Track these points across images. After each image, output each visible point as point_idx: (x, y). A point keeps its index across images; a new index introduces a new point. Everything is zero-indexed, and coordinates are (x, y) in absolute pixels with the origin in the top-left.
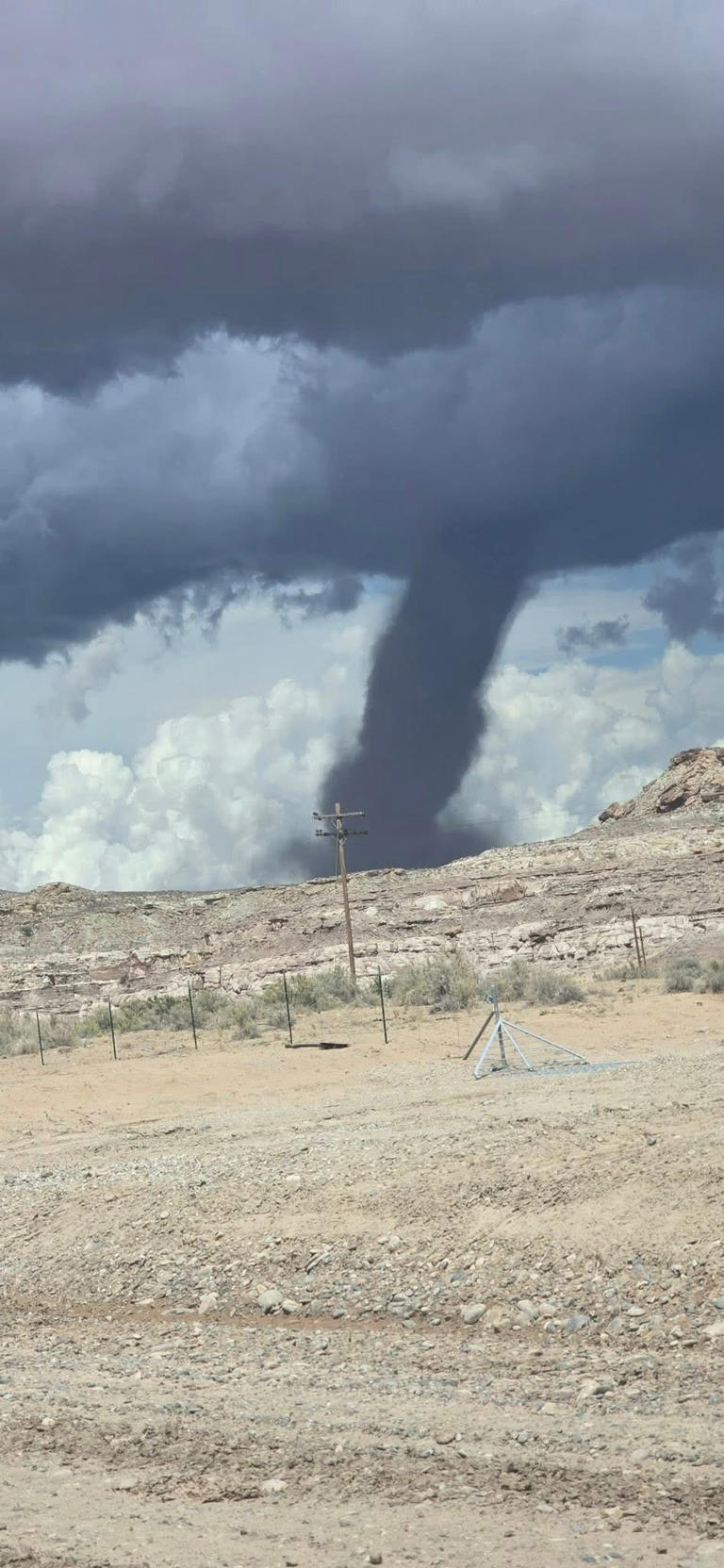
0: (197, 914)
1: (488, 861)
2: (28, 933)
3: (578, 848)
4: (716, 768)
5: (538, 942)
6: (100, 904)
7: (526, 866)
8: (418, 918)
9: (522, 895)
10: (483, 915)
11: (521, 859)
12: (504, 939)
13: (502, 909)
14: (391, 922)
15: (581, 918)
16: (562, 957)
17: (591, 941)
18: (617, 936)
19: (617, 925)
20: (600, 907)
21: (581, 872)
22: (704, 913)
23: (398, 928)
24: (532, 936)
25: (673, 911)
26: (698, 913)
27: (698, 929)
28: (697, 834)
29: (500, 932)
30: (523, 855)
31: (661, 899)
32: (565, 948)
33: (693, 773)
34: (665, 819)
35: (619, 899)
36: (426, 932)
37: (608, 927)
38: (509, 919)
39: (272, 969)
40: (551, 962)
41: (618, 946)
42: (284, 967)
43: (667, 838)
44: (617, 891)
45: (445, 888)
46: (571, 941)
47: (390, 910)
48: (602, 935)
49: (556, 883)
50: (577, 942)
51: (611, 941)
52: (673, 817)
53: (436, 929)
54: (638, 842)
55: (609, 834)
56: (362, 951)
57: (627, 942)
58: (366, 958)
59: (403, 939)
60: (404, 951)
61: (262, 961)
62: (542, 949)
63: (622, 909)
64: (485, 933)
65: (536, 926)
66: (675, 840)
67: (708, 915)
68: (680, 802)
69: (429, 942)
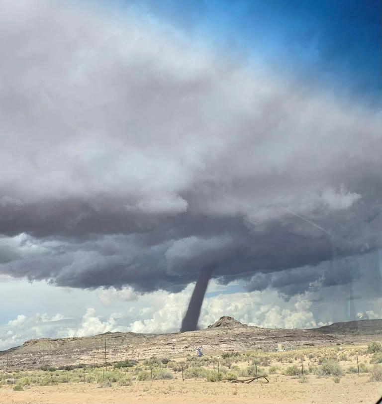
1: (185, 334)
2: (123, 340)
4: (227, 320)
7: (191, 335)
9: (187, 339)
10: (180, 343)
15: (194, 344)
20: (197, 343)
21: (198, 336)
24: (185, 347)
26: (212, 345)
28: (220, 331)
29: (182, 346)
31: (207, 342)
32: (190, 349)
33: (223, 321)
34: (217, 328)
37: (197, 346)
38: (184, 344)
39: (144, 350)
42: (146, 350)
43: (214, 331)
44: (200, 340)
49: (193, 338)
53: (172, 345)
56: (157, 348)
59: (166, 346)
60: (164, 348)
63: (200, 343)
64: (179, 346)
65: (186, 345)
67: (214, 345)
68: (220, 325)
69: (170, 347)
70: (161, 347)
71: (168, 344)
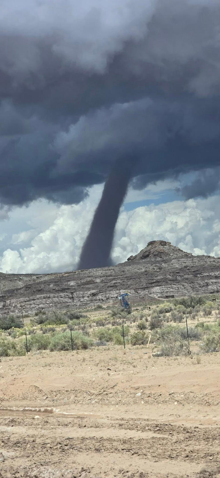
0: (34, 281)
1: (90, 272)
3: (114, 269)
4: (159, 246)
5: (93, 296)
6: (7, 278)
7: (100, 274)
8: (67, 288)
9: (93, 282)
10: (83, 288)
11: (99, 272)
12: (86, 295)
13: (87, 286)
14: (57, 289)
15: (106, 289)
16: (100, 300)
17: (107, 296)
18: (114, 294)
19: (114, 292)
20: (111, 287)
21: (113, 276)
22: (138, 289)
23: (58, 291)
24: (92, 294)
25: (130, 288)
26: (137, 289)
27: (136, 293)
28: (148, 266)
29: (86, 292)
30: (100, 270)
31: (128, 285)
32: (100, 297)
33: (152, 248)
35: (116, 284)
36: (66, 292)
37: (112, 292)
38: (89, 289)
39: (23, 301)
40: (97, 301)
41: (114, 297)
42: (26, 301)
43: (139, 266)
44: (116, 282)
45: (77, 279)
46: (102, 296)
47: (59, 285)
48: (110, 294)
49: (104, 279)
50: (104, 296)
51: (112, 296)
52: (143, 261)
53: (69, 291)
54: (131, 268)
55: (124, 265)
56: (45, 297)
57: (116, 296)
58: (46, 299)
59: (59, 293)
60: (57, 297)
61: (21, 299)
62: (94, 298)
63: (117, 287)
64: (81, 293)
65: (94, 291)
66: (141, 267)
67: (139, 290)
68: (147, 256)
69: (66, 295)
70: (52, 295)
71: (63, 290)
